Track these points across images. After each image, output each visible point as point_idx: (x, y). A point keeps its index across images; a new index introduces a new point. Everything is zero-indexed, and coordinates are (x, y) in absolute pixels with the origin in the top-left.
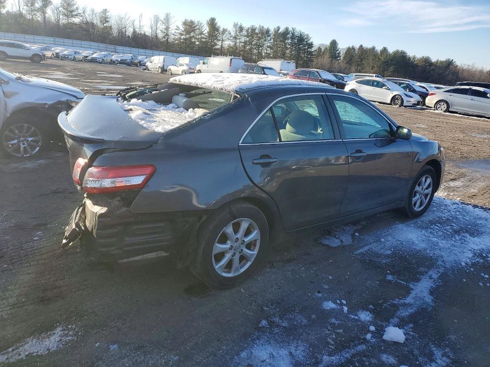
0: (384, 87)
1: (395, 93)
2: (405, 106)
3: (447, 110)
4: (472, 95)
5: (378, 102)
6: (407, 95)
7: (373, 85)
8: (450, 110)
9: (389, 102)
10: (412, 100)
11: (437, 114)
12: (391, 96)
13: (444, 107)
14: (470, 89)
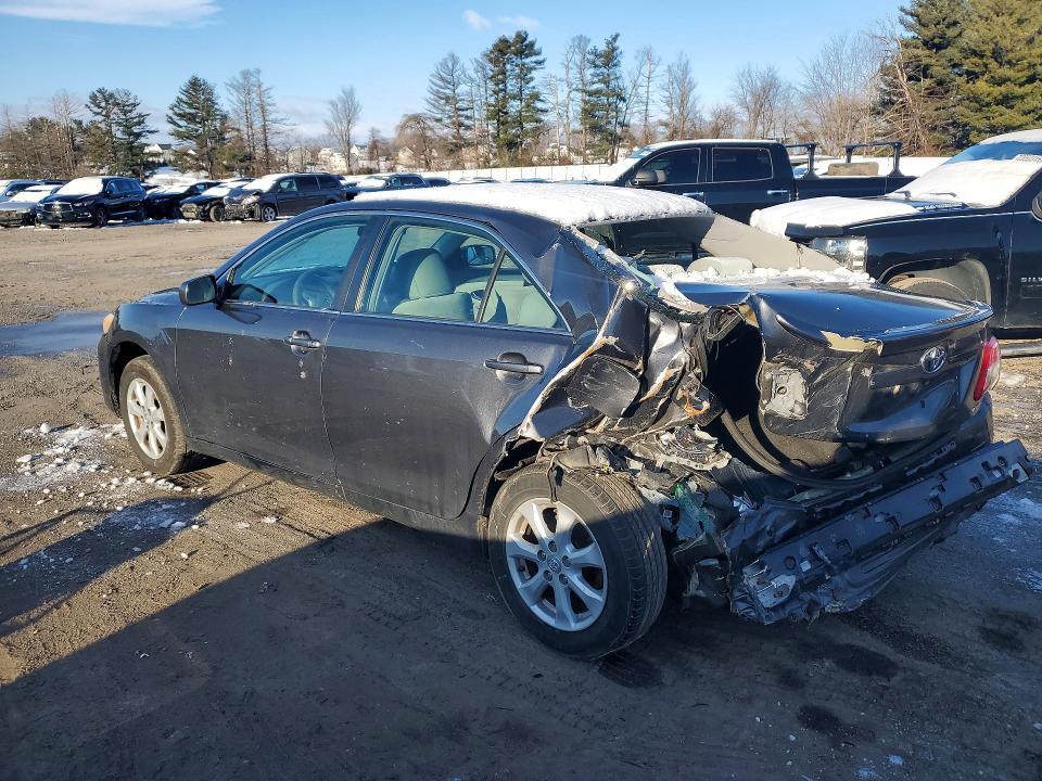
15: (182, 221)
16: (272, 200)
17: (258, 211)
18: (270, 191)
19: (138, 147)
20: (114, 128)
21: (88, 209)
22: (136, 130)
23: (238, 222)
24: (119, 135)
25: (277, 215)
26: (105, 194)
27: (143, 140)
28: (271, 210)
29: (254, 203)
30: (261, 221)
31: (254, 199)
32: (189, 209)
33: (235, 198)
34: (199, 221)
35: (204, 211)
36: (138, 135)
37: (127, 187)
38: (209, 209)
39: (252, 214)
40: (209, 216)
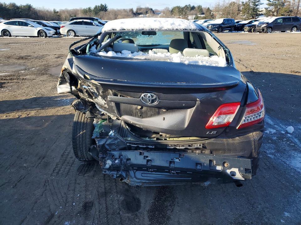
0: (29, 26)
1: (39, 29)
2: (49, 37)
3: (75, 36)
4: (85, 25)
5: (29, 36)
6: (47, 29)
7: (19, 25)
8: (77, 35)
9: (36, 35)
10: (51, 32)
11: (71, 38)
12: (37, 31)
13: (73, 34)
14: (83, 21)
15: (243, 32)
16: (272, 26)
17: (265, 30)
18: (272, 23)
19: (256, 9)
20: (251, 3)
21: (217, 28)
22: (257, 4)
23: (258, 33)
24: (252, 5)
25: (272, 31)
26: (223, 23)
27: (258, 7)
28: (270, 29)
29: (265, 27)
30: (266, 33)
31: (265, 25)
32: (246, 28)
33: (259, 25)
34: (248, 32)
35: (250, 29)
36: (257, 5)
37: (230, 21)
38: (252, 29)
39: (263, 30)
40: (251, 31)
